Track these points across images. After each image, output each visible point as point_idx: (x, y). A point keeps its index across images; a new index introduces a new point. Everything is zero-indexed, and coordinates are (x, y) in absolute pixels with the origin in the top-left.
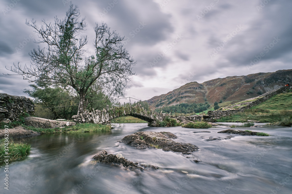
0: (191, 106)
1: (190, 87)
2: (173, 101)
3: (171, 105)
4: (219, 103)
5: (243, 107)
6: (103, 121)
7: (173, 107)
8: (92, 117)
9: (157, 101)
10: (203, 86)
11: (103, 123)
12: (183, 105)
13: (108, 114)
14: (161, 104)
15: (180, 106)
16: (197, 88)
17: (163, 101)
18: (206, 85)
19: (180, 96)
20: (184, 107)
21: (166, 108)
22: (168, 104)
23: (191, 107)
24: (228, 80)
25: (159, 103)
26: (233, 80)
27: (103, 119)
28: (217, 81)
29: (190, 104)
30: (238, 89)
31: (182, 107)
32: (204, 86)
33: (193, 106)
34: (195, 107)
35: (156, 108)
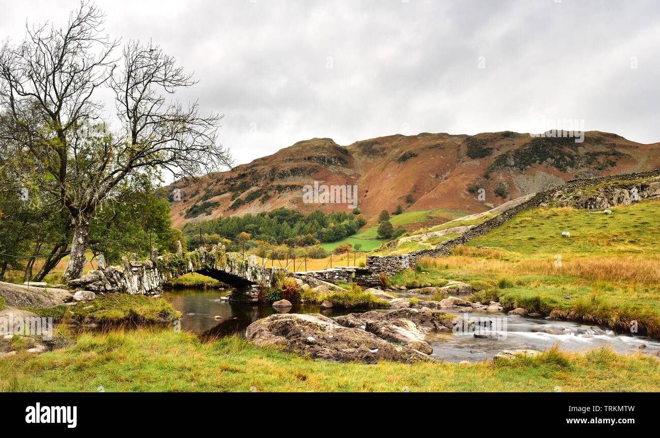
0: (308, 219)
1: (310, 154)
2: (251, 198)
3: (241, 213)
4: (393, 214)
5: (450, 242)
6: (148, 289)
7: (249, 219)
8: (125, 279)
9: (193, 196)
10: (350, 155)
11: (146, 291)
12: (282, 216)
13: (156, 269)
14: (207, 208)
15: (271, 216)
16: (333, 159)
17: (216, 199)
18: (361, 155)
19: (275, 183)
20: (285, 223)
21: (227, 221)
22: (230, 208)
23: (310, 224)
24: (423, 143)
25: (200, 204)
26: (436, 146)
27: (147, 284)
28: (394, 143)
29: (307, 213)
30: (448, 173)
31: (280, 221)
32: (354, 155)
33: (316, 221)
34: (323, 224)
35: (189, 220)
